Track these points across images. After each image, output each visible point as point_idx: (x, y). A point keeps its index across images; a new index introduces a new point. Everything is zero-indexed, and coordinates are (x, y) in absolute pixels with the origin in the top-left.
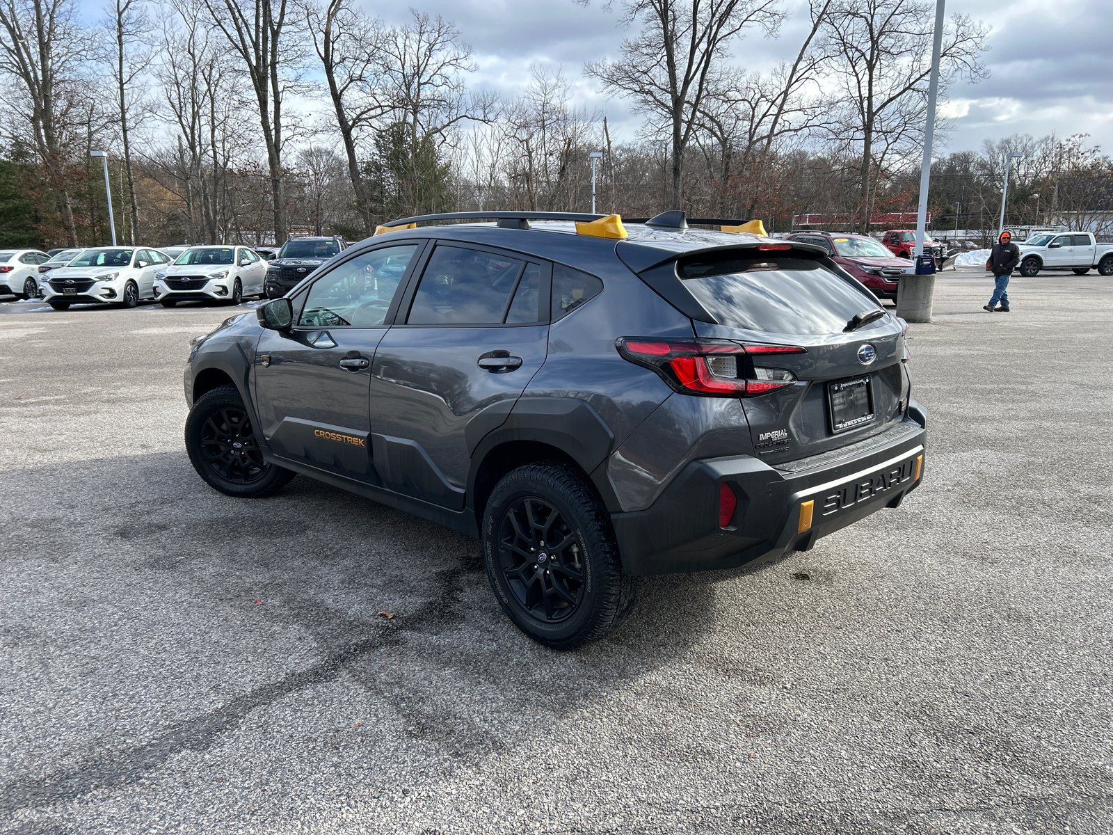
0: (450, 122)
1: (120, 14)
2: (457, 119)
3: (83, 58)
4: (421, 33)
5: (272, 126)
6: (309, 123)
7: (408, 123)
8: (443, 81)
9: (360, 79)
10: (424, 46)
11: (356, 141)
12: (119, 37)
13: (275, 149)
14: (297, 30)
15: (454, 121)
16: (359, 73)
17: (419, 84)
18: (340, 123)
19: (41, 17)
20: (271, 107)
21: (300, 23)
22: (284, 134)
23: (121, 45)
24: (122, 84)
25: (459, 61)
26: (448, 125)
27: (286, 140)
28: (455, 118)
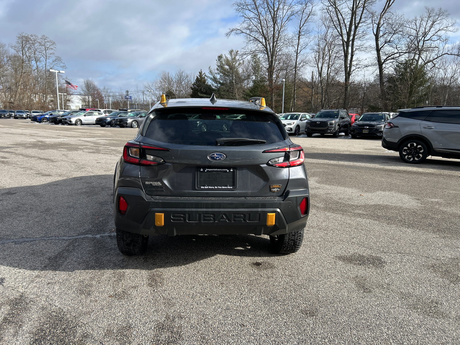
0: (438, 57)
1: (300, 28)
2: (442, 55)
3: (288, 46)
4: (429, 17)
5: (348, 65)
6: (366, 63)
7: (416, 59)
8: (438, 38)
9: (389, 42)
10: (430, 23)
11: (385, 69)
12: (299, 37)
13: (348, 74)
14: (365, 25)
15: (440, 56)
16: (389, 39)
17: (424, 41)
18: (378, 62)
19: (275, 33)
20: (349, 58)
21: (366, 21)
22: (353, 68)
23: (299, 40)
24: (297, 54)
25: (448, 28)
26: (436, 58)
27: (353, 71)
28: (441, 55)
